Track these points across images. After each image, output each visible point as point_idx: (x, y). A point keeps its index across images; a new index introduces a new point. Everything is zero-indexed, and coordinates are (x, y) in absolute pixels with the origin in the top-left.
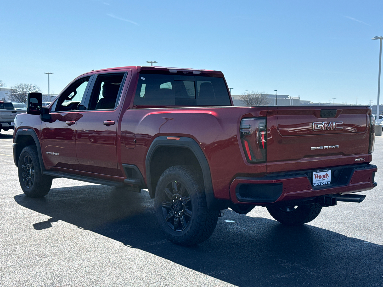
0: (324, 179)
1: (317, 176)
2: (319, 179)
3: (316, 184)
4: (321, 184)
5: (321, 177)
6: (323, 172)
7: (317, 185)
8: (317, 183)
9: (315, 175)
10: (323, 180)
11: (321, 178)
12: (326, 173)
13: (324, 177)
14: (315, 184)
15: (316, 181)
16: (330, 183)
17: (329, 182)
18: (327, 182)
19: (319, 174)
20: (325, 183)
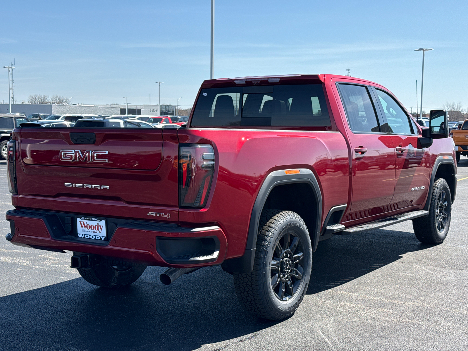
0: (94, 230)
1: (84, 224)
2: (86, 229)
3: (83, 235)
4: (91, 237)
5: (90, 227)
6: (92, 220)
7: (84, 237)
8: (85, 235)
9: (80, 222)
10: (94, 232)
11: (89, 229)
12: (98, 224)
13: (94, 228)
14: (81, 235)
15: (83, 231)
16: (104, 239)
17: (103, 237)
18: (100, 236)
19: (87, 222)
20: (96, 237)
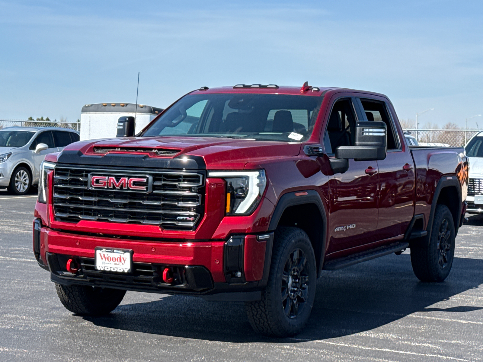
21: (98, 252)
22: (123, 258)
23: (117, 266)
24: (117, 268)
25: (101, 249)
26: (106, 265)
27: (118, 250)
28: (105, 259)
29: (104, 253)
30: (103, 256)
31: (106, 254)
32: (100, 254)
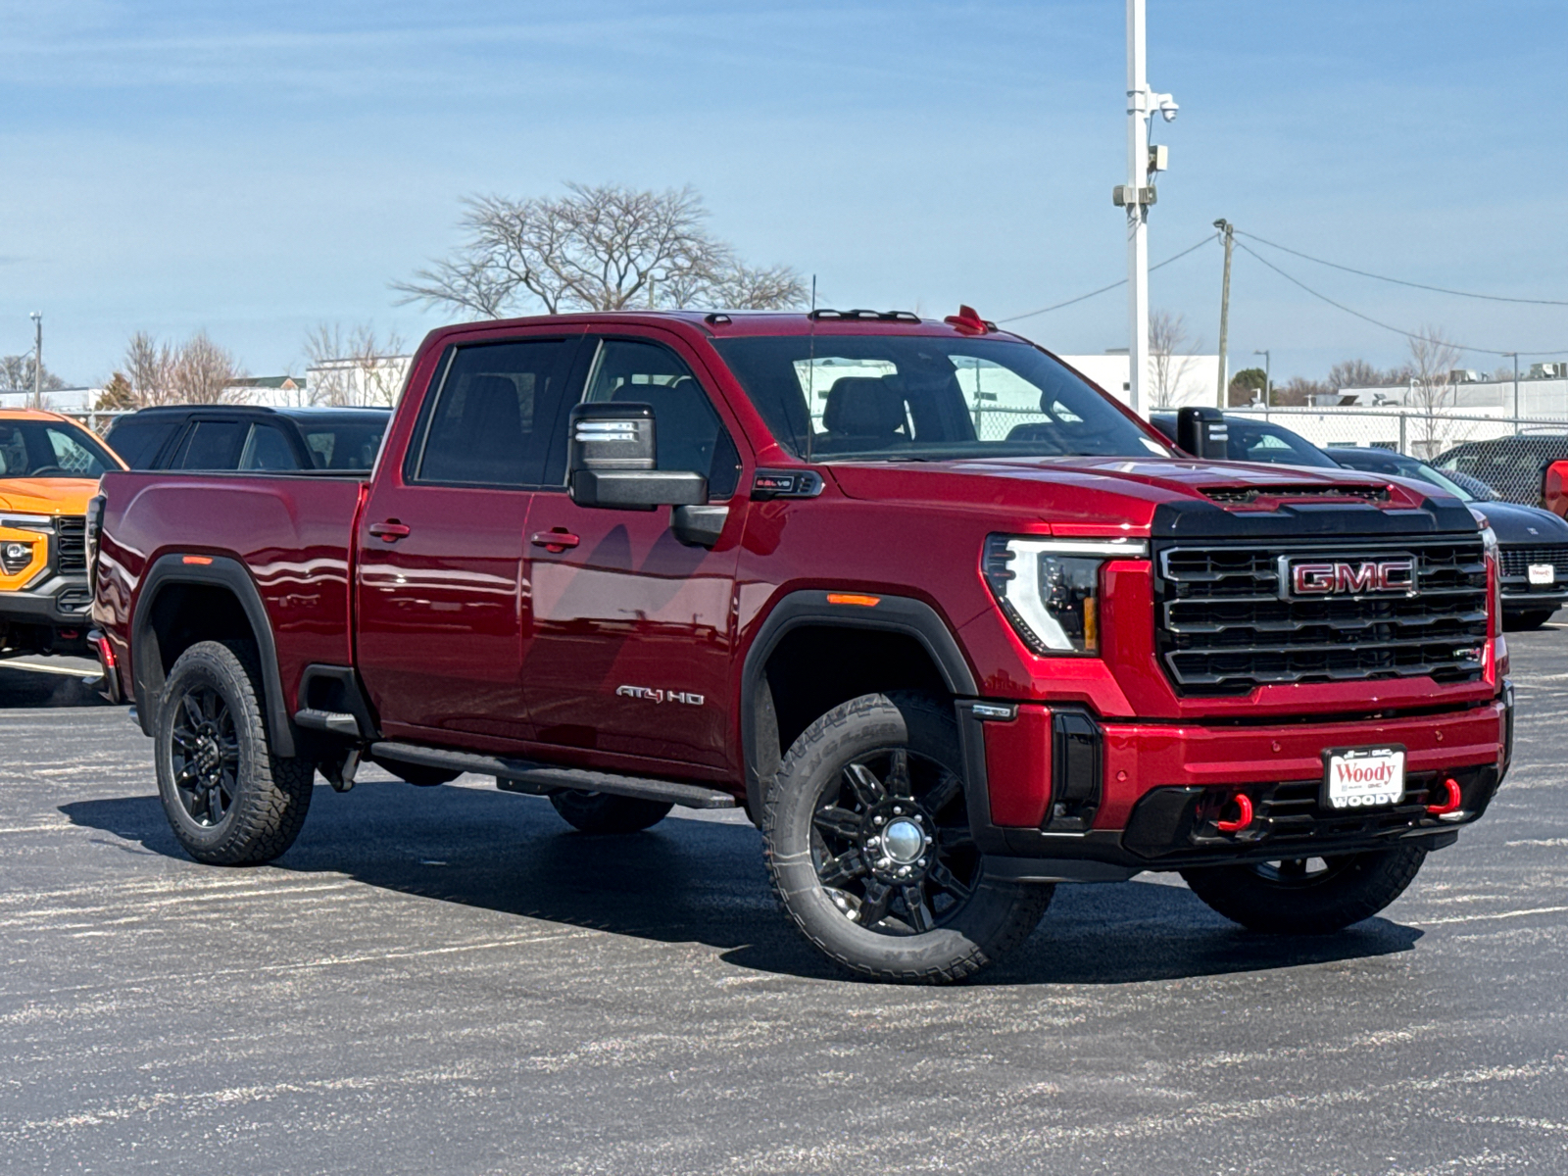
21: (1335, 761)
22: (1388, 768)
23: (1374, 790)
24: (1375, 796)
25: (1341, 754)
26: (1349, 792)
27: (1381, 748)
28: (1350, 776)
29: (1348, 762)
30: (1344, 769)
31: (1351, 763)
32: (1339, 767)
